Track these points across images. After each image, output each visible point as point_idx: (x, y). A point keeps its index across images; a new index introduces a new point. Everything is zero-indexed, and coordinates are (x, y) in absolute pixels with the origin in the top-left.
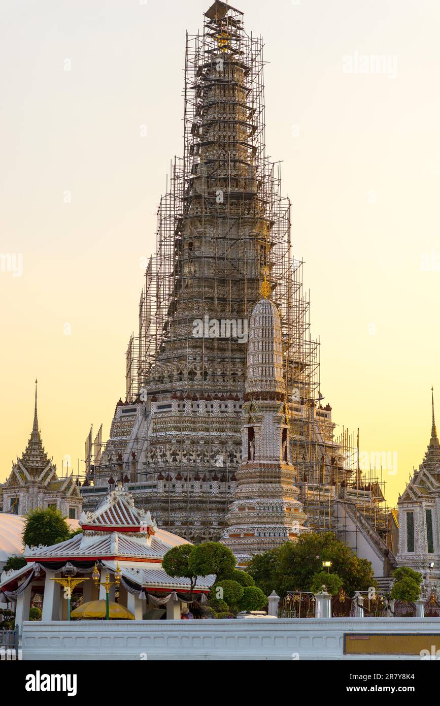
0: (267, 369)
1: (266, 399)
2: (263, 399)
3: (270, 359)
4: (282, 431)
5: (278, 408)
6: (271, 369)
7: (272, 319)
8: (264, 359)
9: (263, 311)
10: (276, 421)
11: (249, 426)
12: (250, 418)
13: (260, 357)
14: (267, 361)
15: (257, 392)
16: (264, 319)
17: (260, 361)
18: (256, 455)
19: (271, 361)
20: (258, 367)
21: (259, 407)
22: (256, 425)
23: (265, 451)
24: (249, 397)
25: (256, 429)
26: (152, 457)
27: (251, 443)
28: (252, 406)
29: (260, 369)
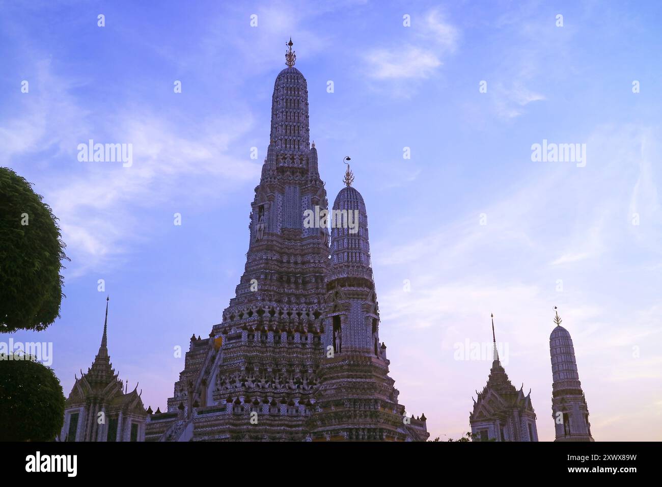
0: (354, 255)
1: (353, 286)
2: (350, 286)
3: (357, 245)
4: (371, 320)
5: (367, 295)
6: (357, 255)
7: (357, 204)
8: (350, 244)
9: (348, 196)
10: (365, 309)
11: (335, 314)
12: (336, 306)
13: (345, 241)
14: (354, 246)
15: (343, 278)
16: (349, 204)
17: (346, 245)
18: (342, 346)
19: (357, 247)
20: (343, 253)
21: (345, 294)
22: (343, 312)
23: (353, 343)
24: (333, 285)
25: (342, 318)
26: (222, 384)
27: (336, 333)
28: (337, 293)
29: (346, 254)
